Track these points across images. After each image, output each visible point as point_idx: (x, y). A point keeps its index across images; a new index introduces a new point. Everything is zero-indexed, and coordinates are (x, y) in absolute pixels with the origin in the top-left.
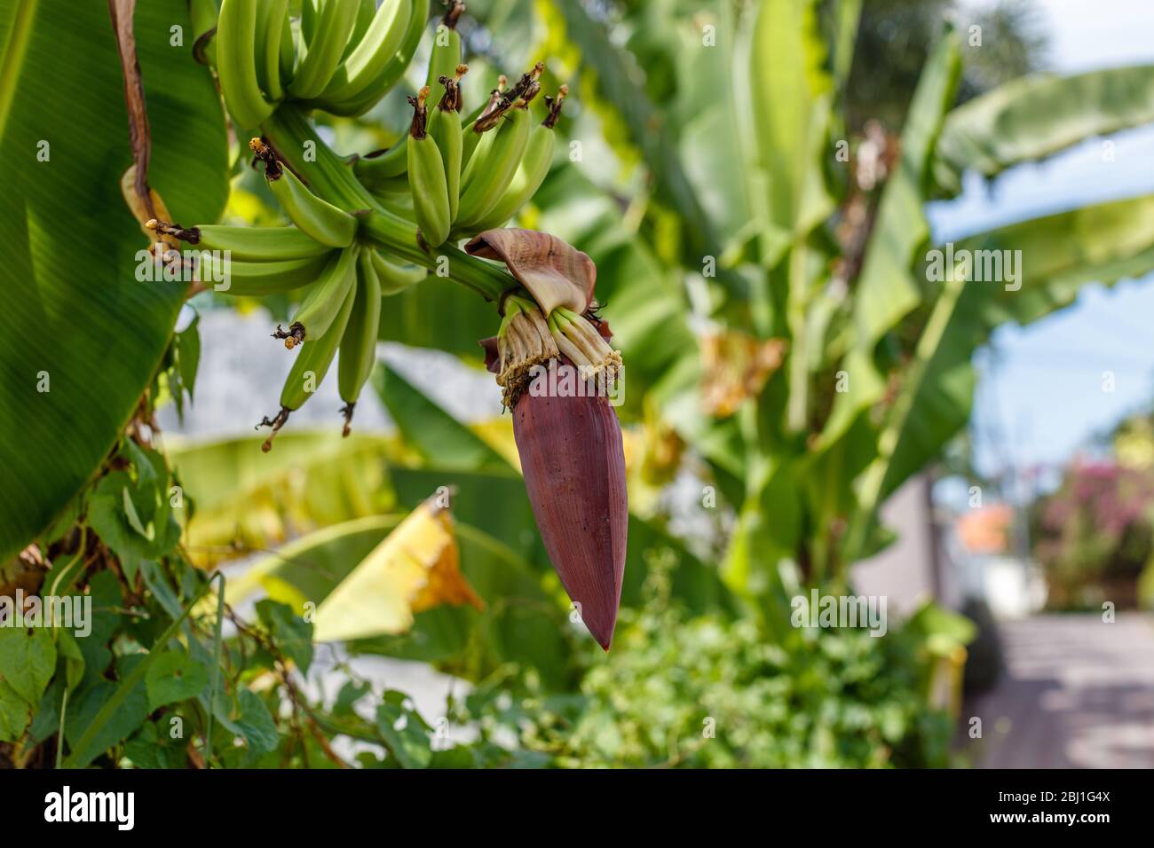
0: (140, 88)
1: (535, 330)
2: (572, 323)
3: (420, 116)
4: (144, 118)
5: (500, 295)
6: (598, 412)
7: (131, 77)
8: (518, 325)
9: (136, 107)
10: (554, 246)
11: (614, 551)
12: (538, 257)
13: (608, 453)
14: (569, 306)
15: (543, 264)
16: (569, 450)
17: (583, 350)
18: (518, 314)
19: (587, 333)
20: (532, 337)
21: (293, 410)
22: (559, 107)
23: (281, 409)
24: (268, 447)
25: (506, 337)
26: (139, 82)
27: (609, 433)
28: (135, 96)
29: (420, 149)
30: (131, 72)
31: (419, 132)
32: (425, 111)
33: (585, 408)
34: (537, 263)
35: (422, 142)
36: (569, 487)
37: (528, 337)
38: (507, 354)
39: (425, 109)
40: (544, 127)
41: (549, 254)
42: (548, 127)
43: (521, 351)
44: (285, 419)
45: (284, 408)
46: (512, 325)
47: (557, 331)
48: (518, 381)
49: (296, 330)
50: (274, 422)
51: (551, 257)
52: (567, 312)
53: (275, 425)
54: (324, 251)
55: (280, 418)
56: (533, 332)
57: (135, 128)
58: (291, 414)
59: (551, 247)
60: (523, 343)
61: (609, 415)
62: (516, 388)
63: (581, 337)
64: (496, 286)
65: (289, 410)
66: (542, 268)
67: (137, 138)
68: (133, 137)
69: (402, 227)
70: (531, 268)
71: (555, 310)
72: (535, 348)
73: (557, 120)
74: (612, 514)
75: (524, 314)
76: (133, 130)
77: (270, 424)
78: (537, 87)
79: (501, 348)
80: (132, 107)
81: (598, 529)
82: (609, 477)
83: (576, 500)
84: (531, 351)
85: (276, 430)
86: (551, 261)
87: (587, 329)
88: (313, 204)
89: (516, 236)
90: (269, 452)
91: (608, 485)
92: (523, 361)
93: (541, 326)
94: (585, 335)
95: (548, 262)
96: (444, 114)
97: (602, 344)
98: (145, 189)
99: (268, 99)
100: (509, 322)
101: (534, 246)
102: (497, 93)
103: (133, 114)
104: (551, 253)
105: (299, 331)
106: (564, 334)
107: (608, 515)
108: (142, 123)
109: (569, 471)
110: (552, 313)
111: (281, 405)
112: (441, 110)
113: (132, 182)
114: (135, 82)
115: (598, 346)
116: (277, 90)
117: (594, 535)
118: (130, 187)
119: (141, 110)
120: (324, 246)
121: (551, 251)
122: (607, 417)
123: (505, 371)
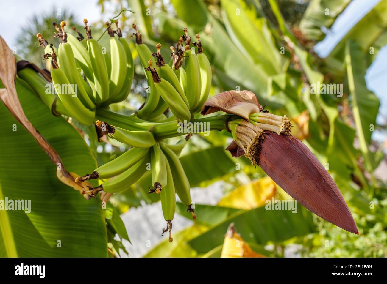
0: (43, 139)
1: (247, 128)
2: (260, 117)
3: (154, 73)
4: (51, 148)
5: (225, 124)
6: (293, 143)
7: (37, 136)
8: (240, 130)
9: (46, 146)
10: (232, 94)
11: (336, 193)
12: (229, 102)
13: (308, 156)
14: (253, 112)
15: (233, 103)
16: (292, 164)
17: (271, 124)
18: (237, 127)
19: (268, 117)
20: (249, 131)
21: (172, 220)
22: (200, 43)
23: (167, 222)
24: (171, 239)
25: (238, 138)
26: (41, 136)
27: (303, 149)
28: (43, 142)
29: (161, 86)
30: (36, 135)
31: (157, 79)
32: (155, 70)
33: (287, 145)
34: (230, 104)
35: (161, 83)
36: (302, 179)
37: (247, 132)
38: (243, 144)
39: (154, 69)
40: (199, 54)
41: (232, 99)
42: (201, 53)
43: (247, 139)
44: (171, 225)
45: (168, 221)
46: (237, 132)
47: (256, 123)
48: (254, 151)
49: (157, 185)
50: (168, 228)
51: (234, 99)
52: (254, 114)
53: (169, 230)
54: (147, 151)
55: (169, 226)
56: (248, 129)
57: (50, 154)
58: (172, 221)
59: (231, 96)
60: (246, 136)
61: (298, 142)
62: (255, 154)
63: (267, 119)
64: (220, 123)
65: (171, 221)
66: (233, 105)
67: (53, 157)
68: (51, 157)
69: (170, 124)
70: (230, 107)
71: (250, 116)
72: (253, 134)
73: (202, 49)
74: (325, 179)
75: (239, 125)
76: (50, 155)
77: (166, 231)
78: (189, 38)
79: (239, 143)
80: (44, 147)
81: (324, 188)
82: (314, 165)
83: (308, 182)
84: (252, 137)
85: (170, 231)
86: (235, 101)
87: (267, 115)
88: (133, 135)
89: (217, 98)
90: (173, 241)
91: (316, 168)
92: (251, 142)
93: (249, 125)
94: (268, 118)
95: (234, 102)
96: (162, 67)
97: (276, 117)
98: (67, 174)
99: (91, 110)
100: (235, 132)
101: (225, 98)
102: (174, 54)
103: (46, 149)
104: (233, 98)
105: (158, 185)
106: (259, 123)
107: (324, 180)
108: (51, 150)
109: (298, 173)
110: (249, 118)
111: (166, 221)
112: (160, 67)
113: (61, 174)
114: (40, 137)
115: (276, 119)
116: (92, 105)
117: (324, 191)
118: (61, 177)
119: (48, 146)
120: (146, 149)
121: (232, 97)
122: (298, 143)
123: (246, 151)
